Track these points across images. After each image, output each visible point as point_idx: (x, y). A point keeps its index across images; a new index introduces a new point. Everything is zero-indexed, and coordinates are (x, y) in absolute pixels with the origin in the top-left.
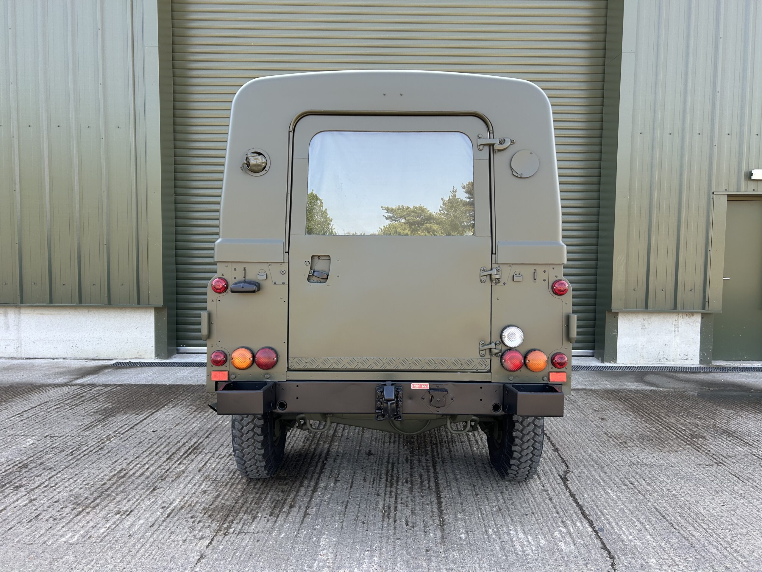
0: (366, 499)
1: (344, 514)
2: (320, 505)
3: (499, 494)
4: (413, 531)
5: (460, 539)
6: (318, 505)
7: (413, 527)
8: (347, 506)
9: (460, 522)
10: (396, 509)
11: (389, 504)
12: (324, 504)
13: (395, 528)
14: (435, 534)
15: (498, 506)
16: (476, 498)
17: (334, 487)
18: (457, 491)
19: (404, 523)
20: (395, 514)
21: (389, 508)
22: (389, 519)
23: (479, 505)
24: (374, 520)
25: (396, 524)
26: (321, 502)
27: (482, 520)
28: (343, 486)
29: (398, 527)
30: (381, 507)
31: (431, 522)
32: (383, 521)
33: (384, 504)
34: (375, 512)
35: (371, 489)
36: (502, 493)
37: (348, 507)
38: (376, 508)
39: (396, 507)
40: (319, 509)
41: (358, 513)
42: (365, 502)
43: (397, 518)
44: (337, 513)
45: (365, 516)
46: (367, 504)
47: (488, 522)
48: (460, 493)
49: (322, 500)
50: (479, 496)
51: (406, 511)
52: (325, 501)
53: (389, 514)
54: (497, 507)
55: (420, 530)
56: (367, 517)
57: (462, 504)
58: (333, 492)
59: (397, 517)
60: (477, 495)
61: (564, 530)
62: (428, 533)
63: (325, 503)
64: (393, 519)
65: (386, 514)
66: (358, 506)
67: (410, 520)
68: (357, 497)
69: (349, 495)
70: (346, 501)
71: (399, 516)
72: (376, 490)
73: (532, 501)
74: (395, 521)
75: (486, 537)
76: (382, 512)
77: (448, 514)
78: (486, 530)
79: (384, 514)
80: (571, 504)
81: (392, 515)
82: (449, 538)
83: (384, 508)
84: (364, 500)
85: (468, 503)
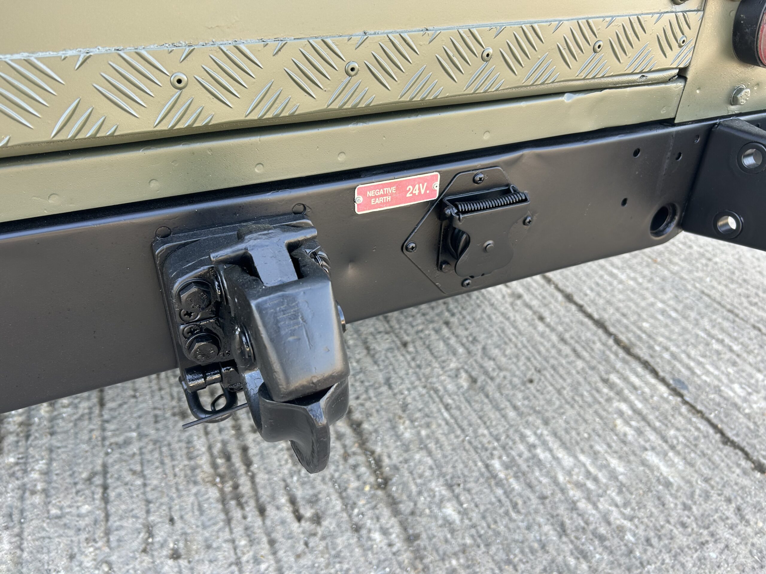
0: (155, 442)
1: (107, 533)
2: (22, 511)
3: (445, 331)
4: (323, 538)
5: (448, 523)
6: (16, 517)
7: (317, 519)
8: (105, 488)
9: (417, 457)
10: (248, 463)
11: (224, 443)
12: (34, 506)
13: (272, 542)
14: (385, 532)
15: (466, 371)
16: (409, 357)
17: (52, 419)
18: (360, 343)
19: (287, 512)
20: (253, 478)
21: (228, 458)
22: (242, 508)
23: (427, 378)
24: (204, 527)
25: (268, 522)
26: (22, 498)
27: (459, 432)
28: (76, 407)
29: (277, 535)
30: (204, 461)
31: (354, 484)
32: (229, 521)
33: (210, 448)
34: (194, 490)
35: (157, 398)
36: (447, 323)
37: (112, 494)
38: (193, 469)
39: (245, 450)
40: (20, 535)
41: (148, 512)
42: (156, 455)
43: (264, 494)
44: (83, 536)
45: (172, 520)
46: (162, 463)
47: (475, 431)
48: (368, 349)
49: (23, 488)
50: (411, 349)
51: (275, 458)
52: (33, 493)
53: (236, 487)
54: (464, 375)
55: (339, 525)
56: (179, 525)
57: (390, 387)
58: (55, 442)
59: (261, 492)
60: (405, 345)
61: (624, 407)
62: (364, 532)
63: (37, 499)
64: (252, 503)
65: (228, 488)
66: (139, 482)
67: (299, 493)
68: (127, 442)
69: (104, 439)
70: (99, 468)
71: (264, 487)
72: (172, 398)
73: (513, 334)
74: (262, 511)
75: (499, 492)
76: (214, 484)
77: (376, 431)
78: (487, 466)
79: (221, 491)
80: (582, 323)
81: (245, 488)
82: (424, 536)
83: (214, 466)
84: (150, 447)
85: (402, 379)
